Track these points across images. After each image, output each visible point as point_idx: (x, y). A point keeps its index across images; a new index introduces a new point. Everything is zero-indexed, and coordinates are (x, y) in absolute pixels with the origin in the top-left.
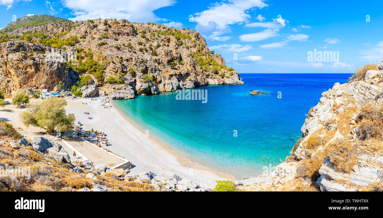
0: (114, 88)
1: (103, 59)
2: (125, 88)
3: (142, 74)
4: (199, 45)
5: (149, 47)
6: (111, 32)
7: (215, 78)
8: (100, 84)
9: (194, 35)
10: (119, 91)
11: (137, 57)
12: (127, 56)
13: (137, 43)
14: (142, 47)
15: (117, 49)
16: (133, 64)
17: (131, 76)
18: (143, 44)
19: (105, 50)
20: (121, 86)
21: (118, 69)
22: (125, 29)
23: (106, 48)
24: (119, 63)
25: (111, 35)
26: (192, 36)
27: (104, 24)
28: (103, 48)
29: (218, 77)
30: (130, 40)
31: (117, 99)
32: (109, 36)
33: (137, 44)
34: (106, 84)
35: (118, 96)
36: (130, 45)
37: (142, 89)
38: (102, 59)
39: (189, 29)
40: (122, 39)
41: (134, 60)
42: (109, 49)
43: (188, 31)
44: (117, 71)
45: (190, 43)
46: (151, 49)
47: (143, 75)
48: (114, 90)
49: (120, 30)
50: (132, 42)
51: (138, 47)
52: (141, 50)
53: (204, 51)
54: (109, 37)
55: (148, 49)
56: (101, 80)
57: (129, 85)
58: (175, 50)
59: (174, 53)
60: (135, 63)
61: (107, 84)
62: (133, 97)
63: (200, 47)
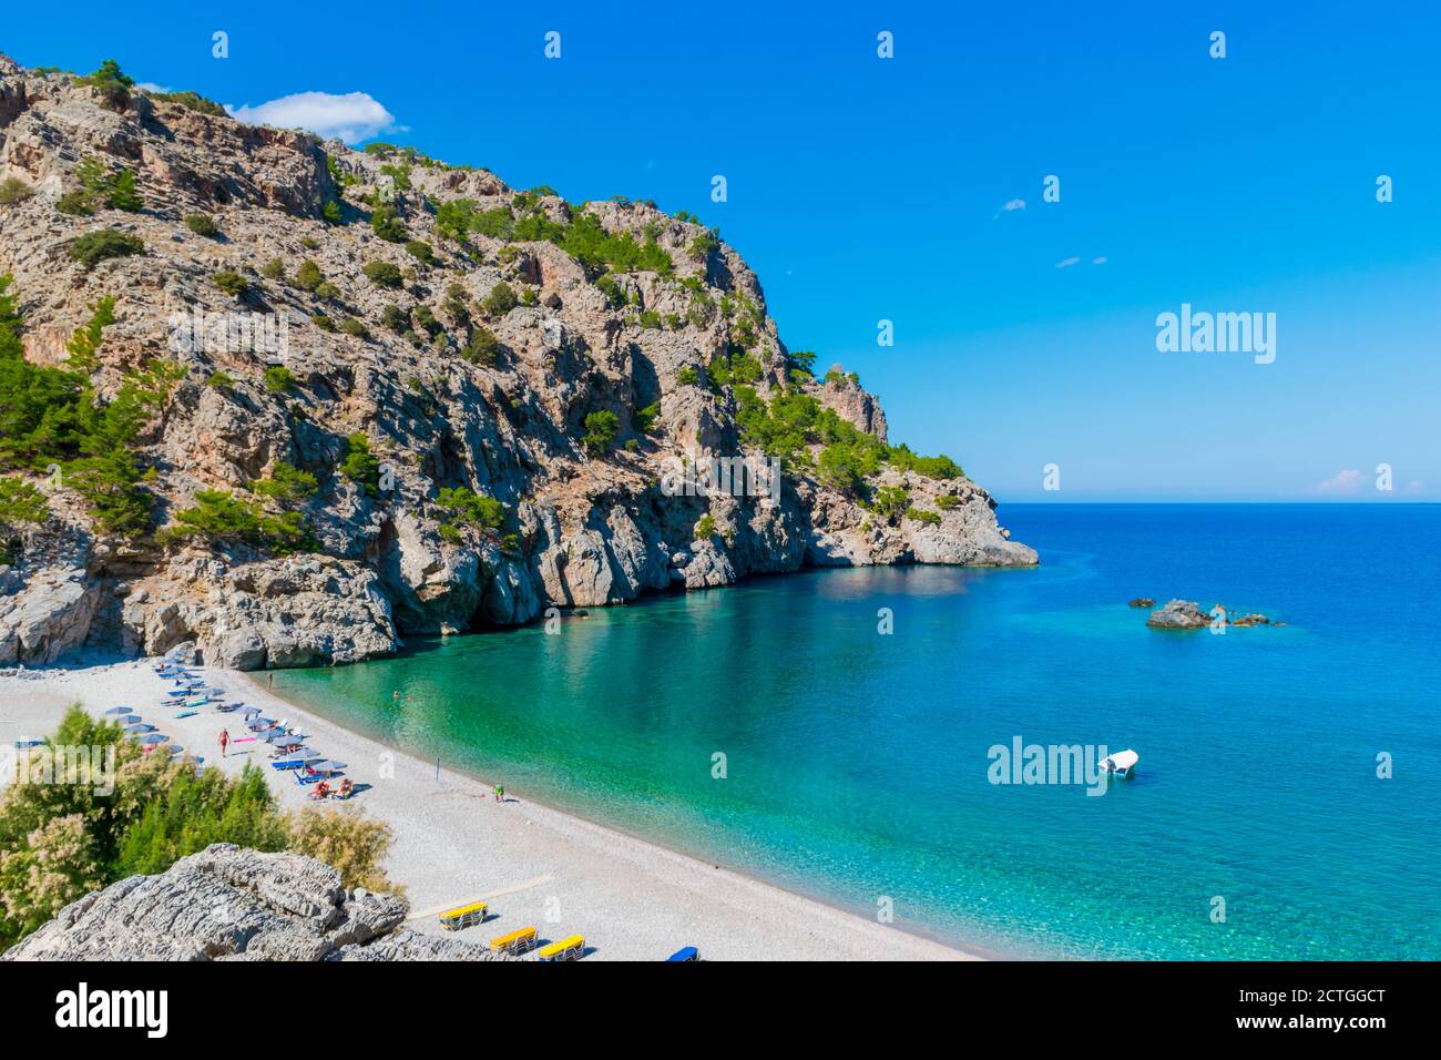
0: (239, 586)
1: (124, 366)
2: (323, 577)
3: (428, 482)
4: (729, 314)
5: (451, 306)
6: (160, 169)
7: (843, 527)
8: (121, 551)
9: (690, 244)
10: (284, 603)
11: (380, 368)
12: (315, 352)
13: (365, 270)
14: (403, 299)
15: (236, 298)
16: (360, 413)
17: (358, 493)
18: (408, 283)
19: (138, 293)
20: (293, 568)
21: (264, 445)
22: (263, 161)
23: (150, 284)
24: (265, 398)
25: (162, 193)
26: (680, 250)
27: (100, 99)
28: (120, 276)
29: (866, 516)
30: (314, 247)
31: (275, 667)
32: (146, 193)
33: (362, 278)
34: (175, 552)
35: (274, 636)
36: (313, 279)
37: (439, 590)
38: (115, 358)
39: (653, 206)
40: (252, 227)
41: (361, 380)
42: (171, 286)
43: (647, 217)
44: (260, 457)
45: (666, 295)
46: (463, 319)
47: (435, 492)
48: (242, 595)
49: (231, 160)
50: (322, 259)
51: (374, 301)
52: (399, 322)
53: (756, 352)
54: (148, 206)
55: (441, 315)
56: (132, 524)
57: (346, 557)
58: (603, 336)
59: (599, 352)
60: (372, 408)
61: (185, 552)
62: (384, 644)
63: (734, 322)
